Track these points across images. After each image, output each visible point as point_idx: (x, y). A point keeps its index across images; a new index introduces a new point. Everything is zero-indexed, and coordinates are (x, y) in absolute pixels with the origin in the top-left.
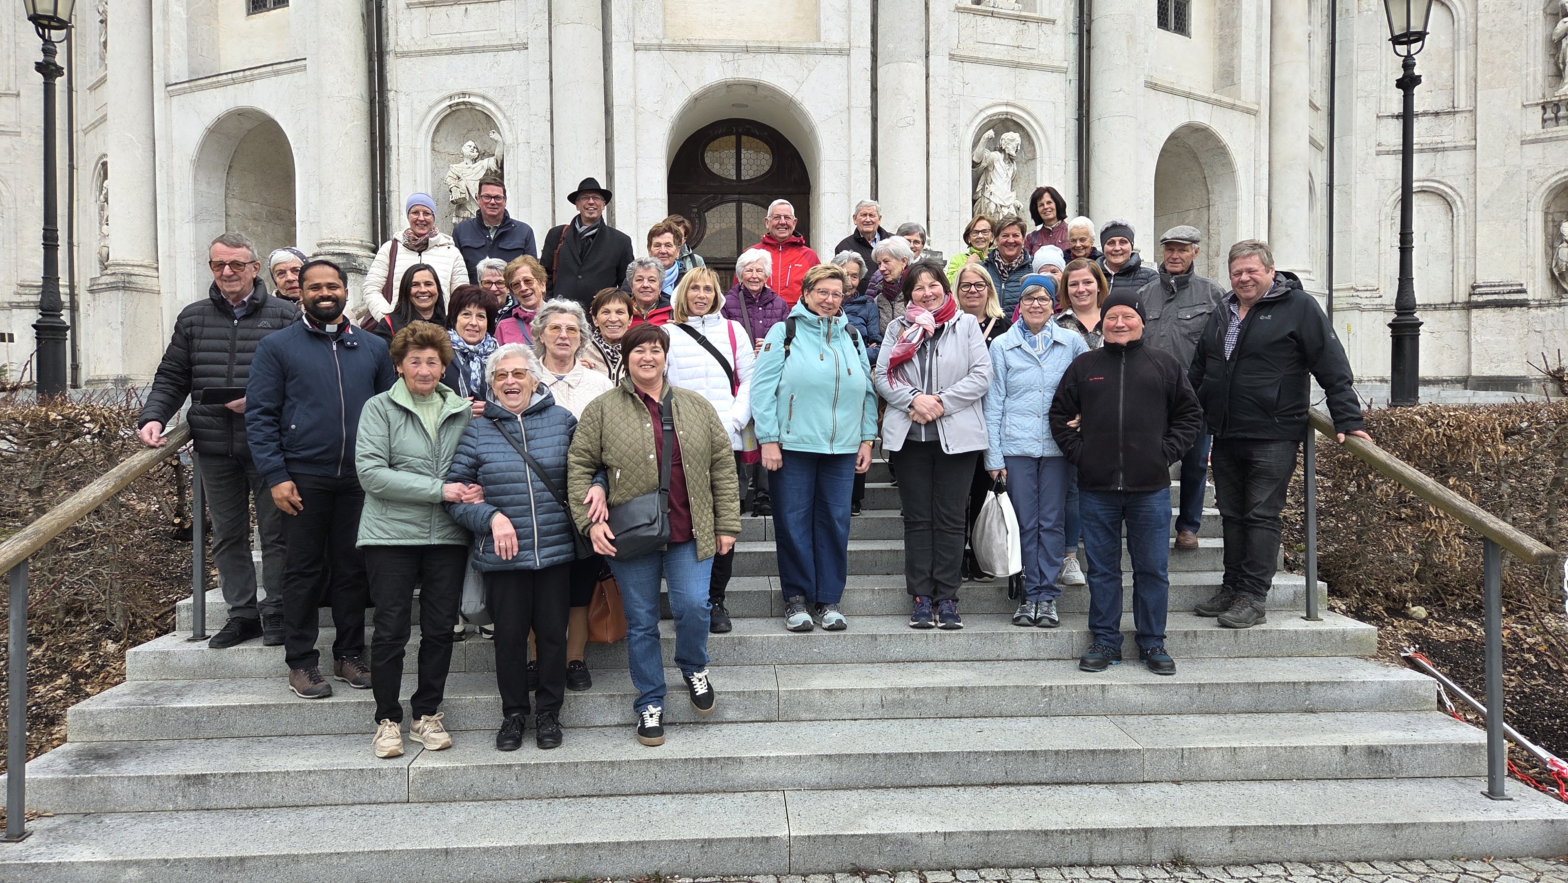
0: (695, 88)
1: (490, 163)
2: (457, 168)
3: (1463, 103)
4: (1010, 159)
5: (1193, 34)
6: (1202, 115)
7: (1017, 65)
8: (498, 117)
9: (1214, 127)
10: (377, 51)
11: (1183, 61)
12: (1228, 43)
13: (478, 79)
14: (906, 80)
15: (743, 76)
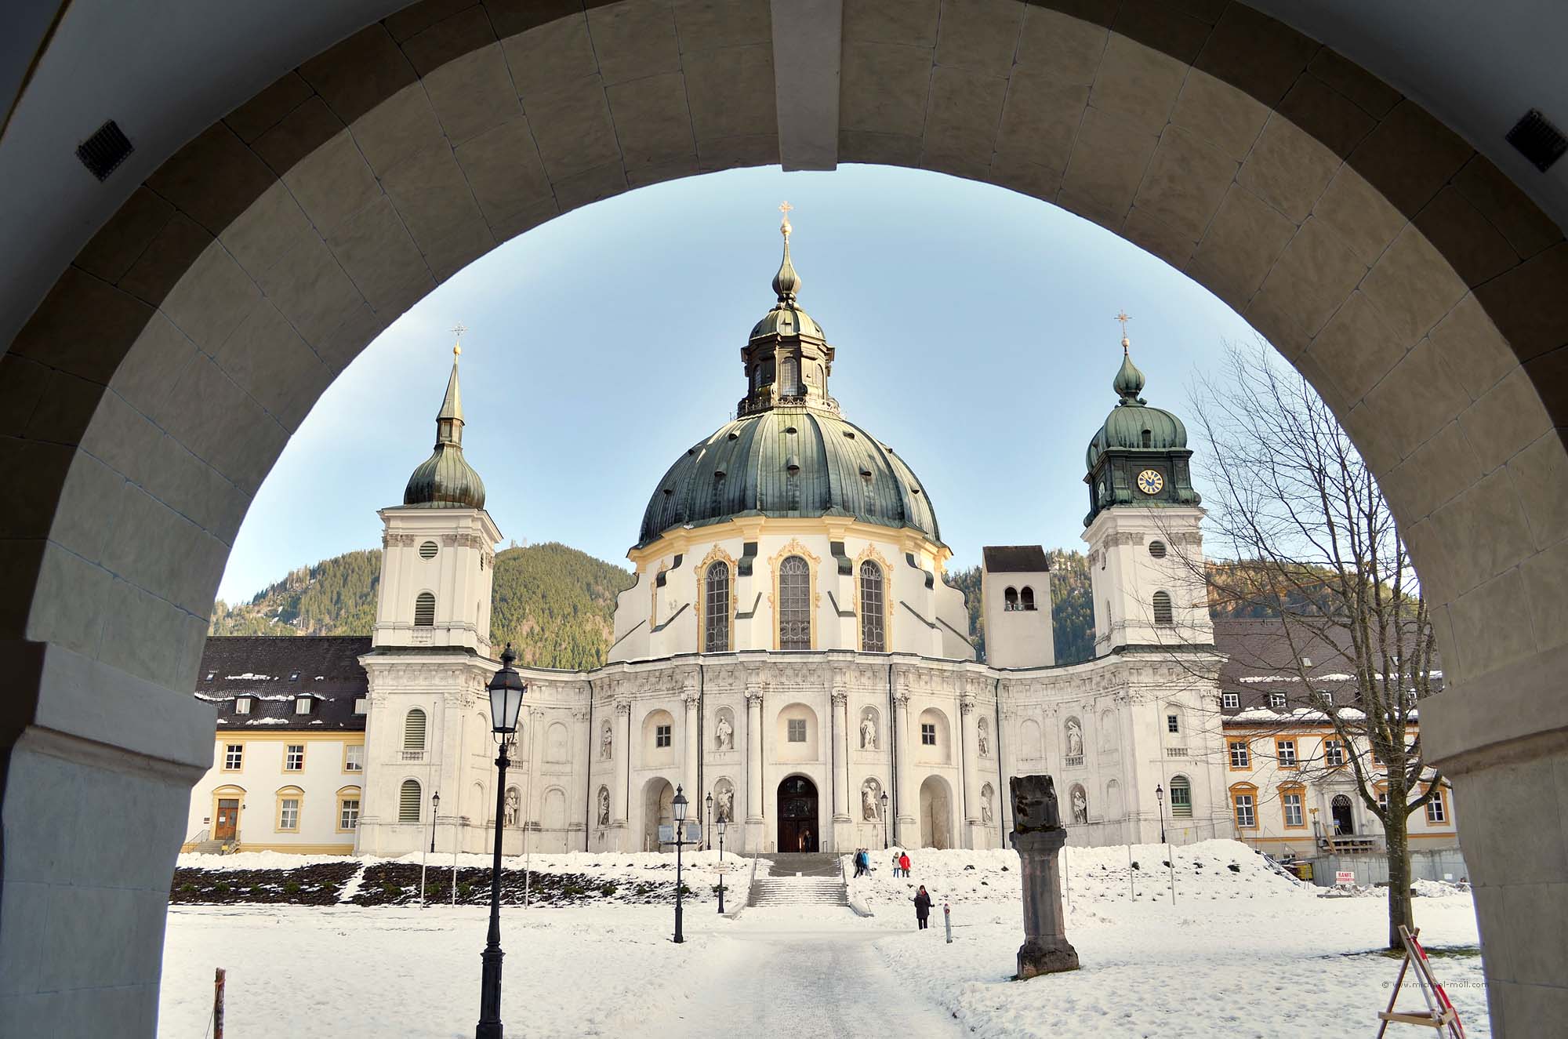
0: (785, 774)
1: (730, 794)
2: (721, 796)
3: (1044, 757)
4: (872, 790)
5: (937, 743)
6: (936, 772)
7: (874, 764)
9: (941, 775)
10: (700, 765)
11: (934, 752)
12: (948, 747)
13: (728, 772)
14: (841, 772)
15: (798, 771)
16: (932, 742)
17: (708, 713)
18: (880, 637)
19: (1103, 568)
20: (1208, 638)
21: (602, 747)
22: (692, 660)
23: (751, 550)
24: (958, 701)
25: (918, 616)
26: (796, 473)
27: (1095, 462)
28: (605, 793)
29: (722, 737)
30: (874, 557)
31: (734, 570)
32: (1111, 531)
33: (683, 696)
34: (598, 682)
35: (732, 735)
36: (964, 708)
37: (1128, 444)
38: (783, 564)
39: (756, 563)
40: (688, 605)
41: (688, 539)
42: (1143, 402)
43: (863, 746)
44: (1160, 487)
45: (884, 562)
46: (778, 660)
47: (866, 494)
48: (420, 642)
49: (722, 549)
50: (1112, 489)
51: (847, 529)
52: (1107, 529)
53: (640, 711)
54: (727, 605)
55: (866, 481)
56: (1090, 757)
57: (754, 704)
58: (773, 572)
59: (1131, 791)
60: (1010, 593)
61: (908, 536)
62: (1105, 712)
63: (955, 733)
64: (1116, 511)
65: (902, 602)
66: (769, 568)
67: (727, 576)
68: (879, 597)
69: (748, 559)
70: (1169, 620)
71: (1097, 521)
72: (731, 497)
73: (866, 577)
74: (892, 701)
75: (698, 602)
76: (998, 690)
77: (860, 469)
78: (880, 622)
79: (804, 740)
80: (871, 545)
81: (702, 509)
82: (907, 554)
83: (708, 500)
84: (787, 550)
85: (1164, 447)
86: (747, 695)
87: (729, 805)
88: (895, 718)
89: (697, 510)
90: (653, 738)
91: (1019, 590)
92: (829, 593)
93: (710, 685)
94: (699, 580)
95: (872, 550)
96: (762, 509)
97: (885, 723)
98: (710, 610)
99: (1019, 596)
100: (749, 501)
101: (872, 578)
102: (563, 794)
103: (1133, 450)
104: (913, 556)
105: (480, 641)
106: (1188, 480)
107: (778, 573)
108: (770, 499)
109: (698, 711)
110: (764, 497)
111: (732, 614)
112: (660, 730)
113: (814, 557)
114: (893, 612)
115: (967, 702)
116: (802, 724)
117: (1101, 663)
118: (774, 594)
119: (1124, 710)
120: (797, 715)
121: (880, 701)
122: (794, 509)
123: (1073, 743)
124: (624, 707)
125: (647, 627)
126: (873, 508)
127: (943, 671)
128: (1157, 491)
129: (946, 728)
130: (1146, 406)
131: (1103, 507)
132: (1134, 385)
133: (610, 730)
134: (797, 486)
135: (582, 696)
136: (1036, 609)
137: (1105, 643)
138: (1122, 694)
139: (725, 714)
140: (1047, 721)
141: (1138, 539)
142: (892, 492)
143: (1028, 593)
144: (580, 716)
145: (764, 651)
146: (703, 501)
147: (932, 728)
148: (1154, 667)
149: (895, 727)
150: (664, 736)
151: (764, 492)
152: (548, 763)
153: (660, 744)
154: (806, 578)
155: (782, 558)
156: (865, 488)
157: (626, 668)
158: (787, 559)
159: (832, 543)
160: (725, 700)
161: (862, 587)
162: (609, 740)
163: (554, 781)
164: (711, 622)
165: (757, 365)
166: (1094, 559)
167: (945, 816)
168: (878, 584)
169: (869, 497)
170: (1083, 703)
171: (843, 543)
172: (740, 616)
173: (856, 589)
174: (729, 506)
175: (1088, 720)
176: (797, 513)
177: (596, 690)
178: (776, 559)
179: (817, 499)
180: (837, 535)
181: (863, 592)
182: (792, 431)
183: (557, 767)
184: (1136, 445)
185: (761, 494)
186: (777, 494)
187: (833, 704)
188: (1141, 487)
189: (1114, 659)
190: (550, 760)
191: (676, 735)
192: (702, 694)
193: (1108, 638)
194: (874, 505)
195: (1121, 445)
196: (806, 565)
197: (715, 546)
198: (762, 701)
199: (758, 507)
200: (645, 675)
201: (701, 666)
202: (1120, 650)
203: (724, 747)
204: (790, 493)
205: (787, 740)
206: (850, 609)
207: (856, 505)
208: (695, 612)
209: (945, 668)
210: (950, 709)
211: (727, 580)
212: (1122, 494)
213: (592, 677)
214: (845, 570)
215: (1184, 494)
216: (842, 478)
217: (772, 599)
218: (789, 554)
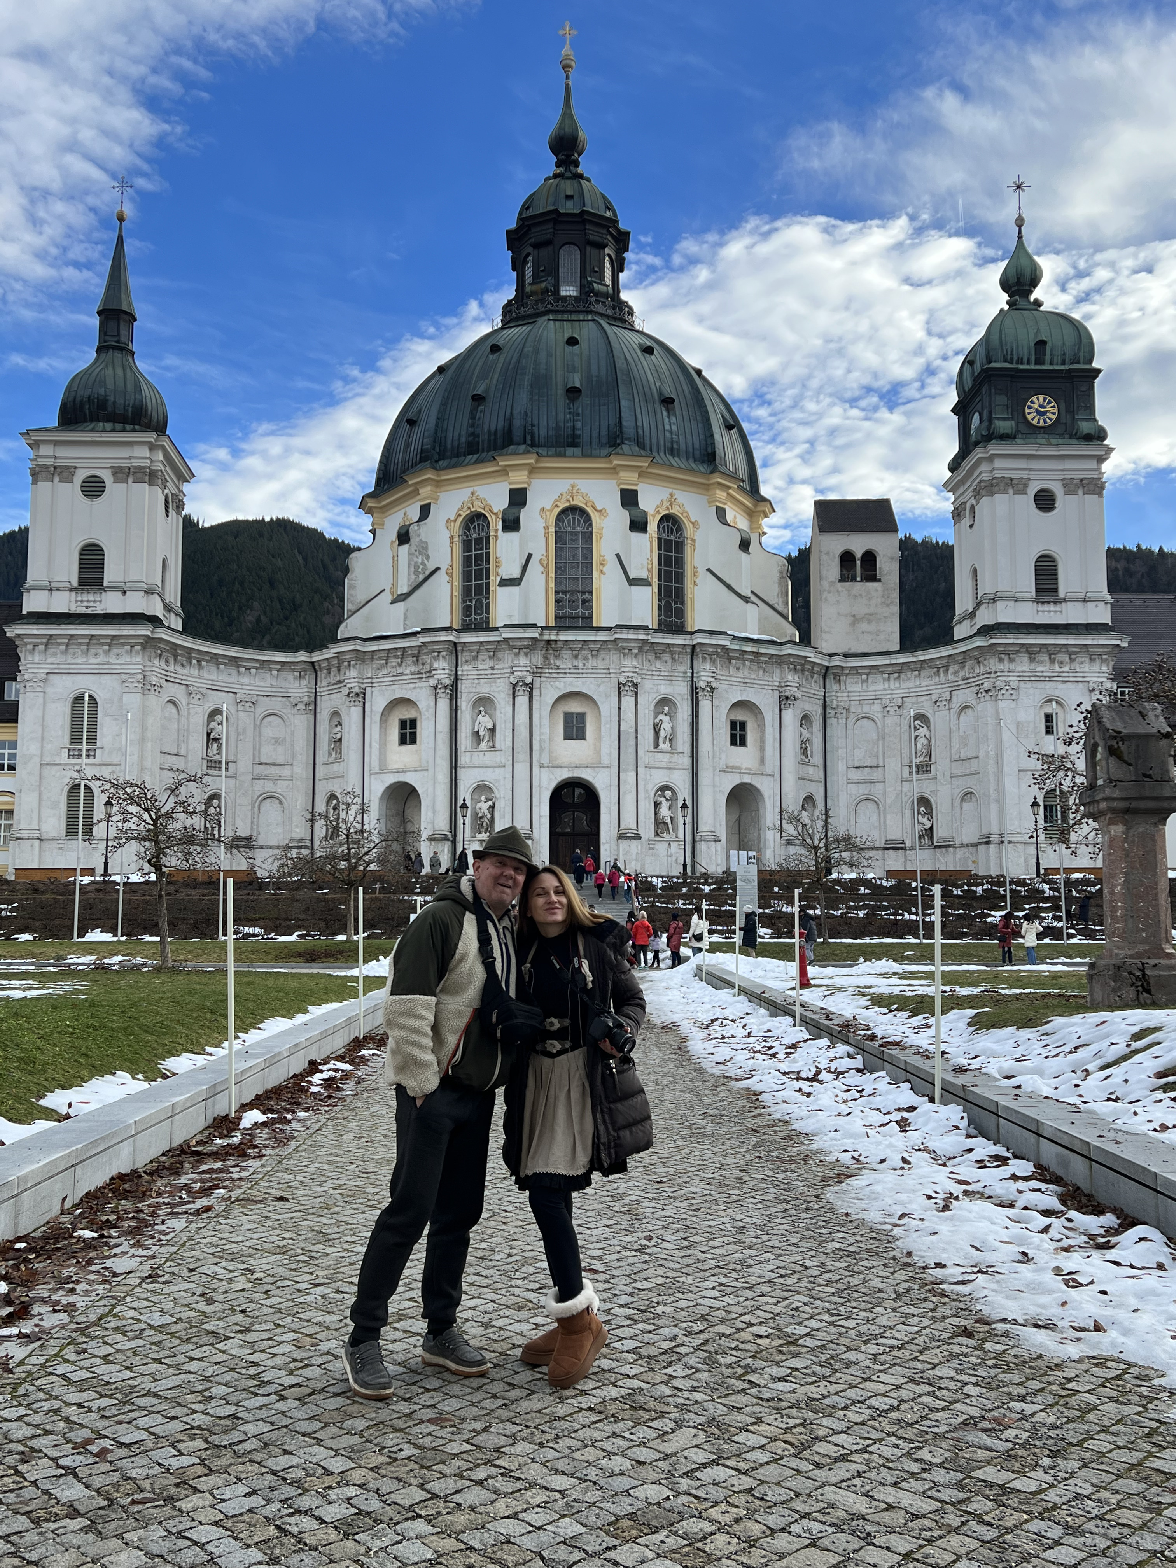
0: (560, 779)
1: (491, 803)
2: (479, 805)
3: (881, 764)
4: (667, 800)
5: (748, 745)
6: (747, 779)
7: (670, 768)
8: (494, 789)
9: (753, 783)
10: (454, 767)
11: (744, 757)
12: (762, 749)
13: (488, 776)
14: (629, 778)
15: (575, 775)
16: (743, 743)
17: (465, 704)
18: (680, 613)
19: (971, 526)
20: (1102, 614)
21: (329, 745)
22: (443, 637)
23: (518, 498)
24: (777, 694)
25: (729, 587)
26: (578, 398)
27: (968, 383)
28: (335, 802)
29: (481, 733)
30: (675, 511)
31: (496, 524)
32: (985, 477)
33: (433, 682)
34: (324, 665)
35: (493, 730)
36: (784, 700)
37: (1015, 358)
38: (559, 518)
39: (526, 516)
40: (438, 569)
41: (438, 484)
42: (1038, 303)
43: (657, 745)
44: (1054, 417)
45: (688, 518)
46: (553, 638)
47: (667, 427)
48: (87, 607)
49: (481, 496)
50: (990, 420)
51: (643, 474)
52: (981, 473)
53: (378, 701)
54: (488, 570)
55: (668, 410)
56: (941, 766)
57: (521, 692)
58: (546, 528)
59: (994, 807)
60: (847, 558)
61: (719, 484)
62: (965, 708)
63: (771, 732)
64: (994, 449)
65: (709, 570)
66: (541, 524)
67: (488, 532)
68: (680, 562)
69: (514, 510)
70: (1056, 590)
71: (967, 464)
72: (493, 428)
73: (664, 536)
74: (694, 691)
75: (452, 566)
76: (827, 680)
77: (660, 393)
78: (680, 596)
79: (583, 738)
80: (671, 495)
81: (456, 444)
82: (717, 507)
83: (464, 433)
84: (564, 499)
85: (1063, 363)
86: (512, 680)
87: (489, 816)
88: (697, 712)
89: (449, 446)
90: (394, 734)
91: (859, 555)
92: (618, 556)
93: (466, 667)
94: (452, 537)
95: (672, 501)
96: (532, 445)
97: (685, 717)
98: (467, 576)
99: (858, 562)
100: (517, 434)
101: (672, 538)
102: (281, 803)
103: (1021, 367)
104: (724, 510)
105: (168, 608)
106: (1090, 408)
107: (552, 530)
108: (543, 432)
109: (451, 700)
110: (535, 429)
111: (494, 580)
112: (403, 724)
113: (599, 508)
114: (697, 581)
115: (788, 694)
116: (582, 717)
117: (962, 648)
118: (547, 557)
119: (986, 707)
120: (575, 707)
121: (680, 691)
122: (574, 445)
123: (919, 746)
124: (357, 695)
125: (387, 597)
126: (675, 446)
127: (758, 654)
128: (1049, 422)
129: (762, 726)
130: (1042, 308)
131: (976, 444)
132: (1028, 281)
133: (340, 724)
134: (578, 415)
135: (304, 682)
136: (880, 580)
137: (967, 623)
138: (987, 686)
139: (484, 703)
140: (889, 721)
141: (1017, 486)
142: (700, 425)
143: (870, 558)
144: (301, 706)
145: (534, 626)
146: (456, 434)
147: (743, 725)
148: (1031, 652)
149: (697, 723)
150: (408, 731)
151: (536, 422)
152: (261, 764)
153: (403, 741)
154: (588, 537)
155: (558, 510)
156: (666, 420)
157: (359, 646)
158: (564, 512)
159: (622, 491)
160: (484, 689)
161: (659, 549)
162: (339, 736)
163: (269, 786)
164: (467, 592)
165: (528, 255)
166: (959, 515)
167: (756, 834)
168: (680, 546)
169: (671, 432)
170: (934, 698)
171: (636, 491)
172: (506, 583)
173: (651, 551)
174: (489, 440)
175: (939, 719)
176: (578, 451)
177: (322, 674)
178: (551, 511)
179: (604, 432)
180: (629, 479)
181: (659, 556)
182: (572, 341)
183: (273, 770)
184: (1025, 360)
185: (533, 425)
186: (552, 424)
187: (620, 693)
188: (1029, 417)
189: (979, 642)
190: (263, 761)
191: (424, 731)
192: (456, 679)
193: (972, 615)
194: (678, 442)
195: (1006, 361)
196: (588, 520)
197: (473, 493)
198: (532, 689)
199: (529, 442)
200: (383, 654)
201: (455, 644)
202: (986, 630)
203: (483, 745)
204: (570, 424)
205: (562, 736)
206: (644, 574)
207: (654, 441)
208: (447, 578)
209: (762, 651)
210: (766, 701)
211: (488, 538)
212: (1004, 426)
213: (316, 657)
214: (638, 525)
215: (1085, 427)
216: (637, 405)
217: (545, 563)
218: (568, 504)
